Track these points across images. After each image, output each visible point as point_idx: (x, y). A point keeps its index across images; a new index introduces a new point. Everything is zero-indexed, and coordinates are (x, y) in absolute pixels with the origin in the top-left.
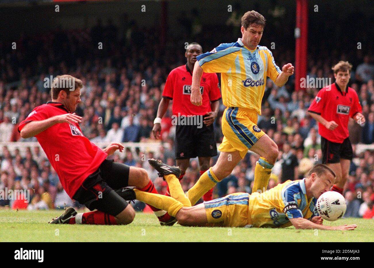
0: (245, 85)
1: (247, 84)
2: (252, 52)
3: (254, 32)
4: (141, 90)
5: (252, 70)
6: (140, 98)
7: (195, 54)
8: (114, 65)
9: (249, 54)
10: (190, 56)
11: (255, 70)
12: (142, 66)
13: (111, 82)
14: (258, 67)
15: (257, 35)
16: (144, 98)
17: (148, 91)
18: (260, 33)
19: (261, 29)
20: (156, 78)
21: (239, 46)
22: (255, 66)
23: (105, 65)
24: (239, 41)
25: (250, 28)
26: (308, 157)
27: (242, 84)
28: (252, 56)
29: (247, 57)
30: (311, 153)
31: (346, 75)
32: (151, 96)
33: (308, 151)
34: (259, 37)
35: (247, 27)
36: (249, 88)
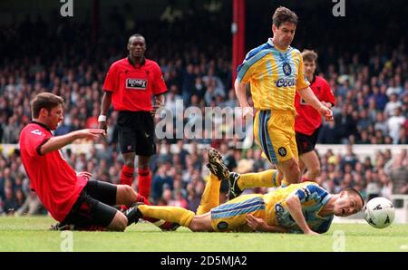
0: (278, 86)
1: (280, 84)
2: (283, 52)
3: (286, 31)
4: (71, 89)
5: (284, 71)
6: (70, 98)
7: (138, 46)
8: (43, 62)
9: (281, 55)
10: (133, 49)
11: (287, 71)
12: (72, 62)
13: (41, 81)
14: (290, 69)
15: (289, 34)
16: (74, 97)
17: (78, 91)
18: (292, 32)
19: (293, 27)
20: (88, 76)
21: (269, 46)
22: (287, 67)
23: (34, 63)
24: (270, 41)
25: (283, 26)
26: (246, 158)
27: (275, 85)
28: (284, 56)
29: (279, 58)
30: (249, 154)
31: (312, 65)
32: (82, 95)
33: (246, 152)
34: (292, 36)
35: (278, 26)
36: (281, 88)
